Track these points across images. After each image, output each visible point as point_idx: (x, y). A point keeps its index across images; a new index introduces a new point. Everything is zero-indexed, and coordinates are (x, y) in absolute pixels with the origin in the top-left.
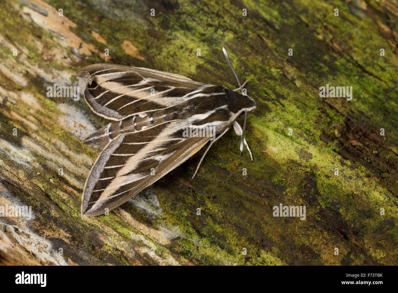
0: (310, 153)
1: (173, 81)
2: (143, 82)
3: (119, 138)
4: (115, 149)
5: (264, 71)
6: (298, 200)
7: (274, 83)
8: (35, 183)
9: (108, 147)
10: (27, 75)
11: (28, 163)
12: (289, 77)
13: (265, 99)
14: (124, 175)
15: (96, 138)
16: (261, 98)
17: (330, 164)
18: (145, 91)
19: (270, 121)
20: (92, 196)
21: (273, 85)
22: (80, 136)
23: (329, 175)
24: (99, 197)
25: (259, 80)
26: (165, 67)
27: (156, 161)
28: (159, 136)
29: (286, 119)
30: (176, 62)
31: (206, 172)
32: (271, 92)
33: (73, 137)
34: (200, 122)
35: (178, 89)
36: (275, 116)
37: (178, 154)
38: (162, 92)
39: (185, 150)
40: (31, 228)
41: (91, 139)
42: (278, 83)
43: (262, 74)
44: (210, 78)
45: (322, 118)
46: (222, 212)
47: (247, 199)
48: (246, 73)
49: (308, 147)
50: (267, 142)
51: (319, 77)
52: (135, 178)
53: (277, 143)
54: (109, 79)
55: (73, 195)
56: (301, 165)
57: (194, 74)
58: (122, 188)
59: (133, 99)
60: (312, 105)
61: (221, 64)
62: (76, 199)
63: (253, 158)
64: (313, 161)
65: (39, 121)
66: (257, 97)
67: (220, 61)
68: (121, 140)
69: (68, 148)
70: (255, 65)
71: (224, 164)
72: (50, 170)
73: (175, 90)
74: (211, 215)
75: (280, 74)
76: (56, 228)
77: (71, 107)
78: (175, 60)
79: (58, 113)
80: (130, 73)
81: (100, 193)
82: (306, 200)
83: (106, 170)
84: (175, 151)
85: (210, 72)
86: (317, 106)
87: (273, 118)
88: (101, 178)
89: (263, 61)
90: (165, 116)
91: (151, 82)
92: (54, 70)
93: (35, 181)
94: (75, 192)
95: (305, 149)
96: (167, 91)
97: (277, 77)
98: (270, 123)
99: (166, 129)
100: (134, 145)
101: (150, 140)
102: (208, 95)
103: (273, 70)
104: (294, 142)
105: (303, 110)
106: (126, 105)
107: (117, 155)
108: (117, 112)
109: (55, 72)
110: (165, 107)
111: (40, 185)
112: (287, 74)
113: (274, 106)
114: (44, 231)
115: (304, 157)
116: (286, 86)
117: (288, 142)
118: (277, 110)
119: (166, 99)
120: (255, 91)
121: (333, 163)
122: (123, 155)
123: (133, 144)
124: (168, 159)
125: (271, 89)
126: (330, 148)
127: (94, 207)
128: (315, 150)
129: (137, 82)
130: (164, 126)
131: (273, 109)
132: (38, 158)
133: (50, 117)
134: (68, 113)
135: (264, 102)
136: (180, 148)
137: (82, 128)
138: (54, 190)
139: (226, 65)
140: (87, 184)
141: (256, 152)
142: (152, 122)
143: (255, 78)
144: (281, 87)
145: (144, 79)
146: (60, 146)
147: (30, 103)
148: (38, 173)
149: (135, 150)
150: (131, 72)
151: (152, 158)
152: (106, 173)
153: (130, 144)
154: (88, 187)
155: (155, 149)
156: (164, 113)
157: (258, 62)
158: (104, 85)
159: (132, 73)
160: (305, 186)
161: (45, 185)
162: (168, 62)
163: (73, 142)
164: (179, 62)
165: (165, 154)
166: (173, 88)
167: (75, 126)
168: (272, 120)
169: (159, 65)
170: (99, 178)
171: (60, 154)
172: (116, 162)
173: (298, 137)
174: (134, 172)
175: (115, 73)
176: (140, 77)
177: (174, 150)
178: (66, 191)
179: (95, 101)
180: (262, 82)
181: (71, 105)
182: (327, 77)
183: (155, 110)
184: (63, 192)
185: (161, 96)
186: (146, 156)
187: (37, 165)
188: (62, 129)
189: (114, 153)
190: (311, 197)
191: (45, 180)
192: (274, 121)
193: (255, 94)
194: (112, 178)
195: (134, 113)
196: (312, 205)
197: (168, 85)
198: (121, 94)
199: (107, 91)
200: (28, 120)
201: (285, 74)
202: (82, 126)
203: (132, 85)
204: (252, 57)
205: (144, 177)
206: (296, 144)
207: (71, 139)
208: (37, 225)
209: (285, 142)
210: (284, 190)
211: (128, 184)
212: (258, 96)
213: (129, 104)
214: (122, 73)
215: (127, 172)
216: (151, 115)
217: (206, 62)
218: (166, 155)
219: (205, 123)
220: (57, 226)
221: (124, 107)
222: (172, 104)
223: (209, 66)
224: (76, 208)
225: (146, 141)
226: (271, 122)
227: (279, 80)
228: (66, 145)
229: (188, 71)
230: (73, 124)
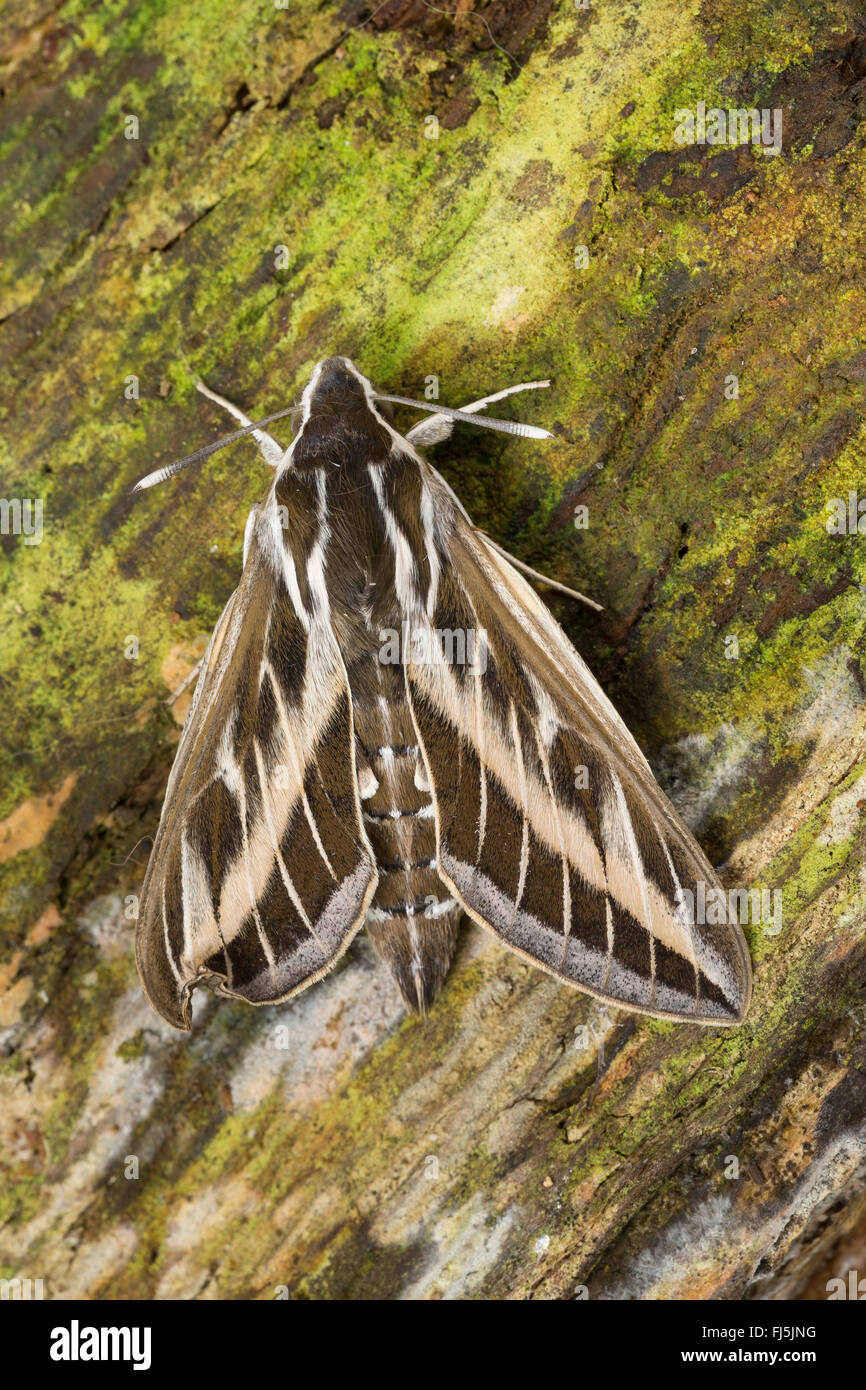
0: (527, 168)
1: (239, 664)
2: (234, 779)
3: (453, 878)
4: (498, 894)
5: (151, 323)
6: (727, 221)
7: (208, 289)
8: (589, 1195)
9: (485, 918)
10: (88, 1227)
11: (491, 1222)
12: (175, 229)
13: (282, 322)
14: (604, 860)
15: (416, 965)
16: (277, 340)
17: (575, 94)
18: (269, 774)
19: (382, 311)
20: (670, 984)
21: (215, 292)
22: (378, 1028)
23: (622, 103)
24: (679, 957)
25: (195, 342)
26: (117, 697)
27: (557, 739)
28: (461, 726)
29: (371, 249)
30: (97, 654)
31: (576, 557)
32: (247, 302)
33: (385, 1051)
34: (419, 569)
35: (271, 647)
36: (361, 289)
37: (535, 659)
38: (281, 707)
39: (521, 630)
40: (766, 1213)
41: (418, 983)
42: (207, 273)
43: (166, 329)
44: (181, 527)
45: (368, 115)
46: (750, 507)
47: (706, 412)
48: (163, 392)
49: (499, 174)
50: (474, 324)
51: (170, 117)
52: (618, 820)
53: (478, 287)
54: (209, 909)
55: (647, 1053)
56: (587, 203)
57: (159, 588)
58: (654, 868)
59: (297, 818)
60: (306, 148)
61: (117, 484)
62: (666, 1044)
63: (537, 379)
64: (560, 157)
65: (299, 1181)
66: (272, 355)
67: (102, 488)
68: (466, 871)
69: (430, 1073)
70: (124, 356)
71: (549, 491)
72: (530, 1137)
73: (273, 659)
74: (763, 546)
75: (167, 262)
76: (776, 1119)
77: (247, 1061)
78: (89, 657)
79: (273, 1109)
80: (190, 827)
81: (665, 954)
82: (731, 193)
83: (577, 931)
84: (525, 668)
85: (156, 527)
86: (312, 131)
87: (366, 298)
88: (604, 948)
89: (104, 325)
90: (382, 702)
91: (237, 751)
92: (82, 1124)
93: (579, 1197)
94: (630, 1047)
95: (510, 186)
96: (277, 691)
97: (181, 276)
98: (389, 310)
99: (434, 698)
100: (488, 820)
101: (473, 759)
102: (325, 533)
103: (145, 288)
104: (476, 224)
105: (328, 184)
106: (320, 846)
107: (521, 884)
108: (341, 880)
109: (90, 1116)
110: (343, 701)
111: (599, 1175)
112: (164, 237)
113: (310, 292)
114: (783, 1162)
115: (541, 191)
116: (220, 246)
117: (477, 249)
118: (328, 283)
119: (309, 696)
120: (248, 359)
121: (568, 86)
122: (524, 864)
123: (483, 824)
124: (554, 696)
125: (237, 302)
126: (499, 91)
127: (716, 974)
128: (512, 149)
129: (230, 803)
130: (423, 706)
131: (328, 297)
132: (472, 1183)
133: (291, 1142)
134: (276, 1069)
135: (295, 329)
136: (515, 648)
137: (347, 1018)
138: (622, 1123)
139: (124, 466)
140: (622, 1000)
141: (512, 366)
142: (399, 751)
143: (186, 360)
144: (225, 263)
145: (218, 774)
146: (419, 1102)
147: (218, 1218)
148: (548, 1183)
149: (507, 813)
150: (184, 822)
151: (543, 755)
152: (588, 931)
153: (482, 835)
154: (634, 996)
155: (510, 745)
156: (374, 703)
157: (109, 345)
158: (231, 927)
159: (191, 820)
160: (669, 191)
161: (596, 1159)
162: (91, 686)
163: (406, 1052)
164: (100, 645)
165: (532, 706)
166: (265, 667)
167: (334, 1045)
168: (377, 304)
169: (104, 720)
170: (604, 955)
171: (456, 1103)
172: (548, 890)
173: (454, 210)
174: (594, 825)
175: (185, 883)
176: (209, 791)
177: (520, 673)
178: (629, 1083)
179: (283, 966)
180: (205, 332)
181: (239, 1058)
182: (169, 88)
183: (353, 737)
184: (630, 1091)
185: (295, 711)
186: (534, 778)
187: (507, 1188)
188: (344, 1095)
189: (512, 896)
190: (714, 175)
191: (579, 1159)
192: (382, 296)
193: (258, 360)
194: (608, 908)
195: (354, 818)
196: (752, 174)
197: (256, 686)
198: (276, 863)
199: (257, 917)
200: (294, 1223)
201: (162, 243)
202: (338, 1017)
203: (243, 820)
204: (88, 367)
205: (618, 786)
206: (487, 219)
207: (390, 1060)
208: (756, 1189)
209: (475, 259)
210: (684, 271)
211: (641, 846)
212: (269, 349)
213: (316, 836)
214: (184, 858)
215: (592, 850)
216: (369, 756)
217: (107, 542)
218: (539, 702)
219: (425, 552)
220: (768, 1116)
221: (328, 853)
222: (333, 671)
223: (124, 529)
224: (706, 1042)
225: (477, 777)
226: (386, 307)
227: (198, 267)
228: (416, 1079)
229: (140, 611)
230: (323, 1052)
